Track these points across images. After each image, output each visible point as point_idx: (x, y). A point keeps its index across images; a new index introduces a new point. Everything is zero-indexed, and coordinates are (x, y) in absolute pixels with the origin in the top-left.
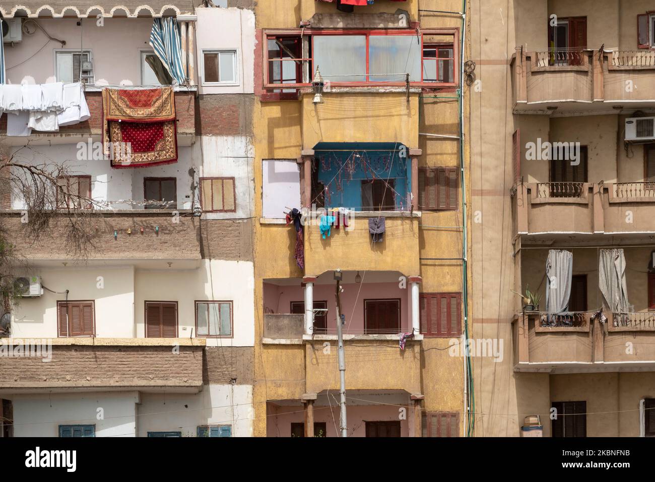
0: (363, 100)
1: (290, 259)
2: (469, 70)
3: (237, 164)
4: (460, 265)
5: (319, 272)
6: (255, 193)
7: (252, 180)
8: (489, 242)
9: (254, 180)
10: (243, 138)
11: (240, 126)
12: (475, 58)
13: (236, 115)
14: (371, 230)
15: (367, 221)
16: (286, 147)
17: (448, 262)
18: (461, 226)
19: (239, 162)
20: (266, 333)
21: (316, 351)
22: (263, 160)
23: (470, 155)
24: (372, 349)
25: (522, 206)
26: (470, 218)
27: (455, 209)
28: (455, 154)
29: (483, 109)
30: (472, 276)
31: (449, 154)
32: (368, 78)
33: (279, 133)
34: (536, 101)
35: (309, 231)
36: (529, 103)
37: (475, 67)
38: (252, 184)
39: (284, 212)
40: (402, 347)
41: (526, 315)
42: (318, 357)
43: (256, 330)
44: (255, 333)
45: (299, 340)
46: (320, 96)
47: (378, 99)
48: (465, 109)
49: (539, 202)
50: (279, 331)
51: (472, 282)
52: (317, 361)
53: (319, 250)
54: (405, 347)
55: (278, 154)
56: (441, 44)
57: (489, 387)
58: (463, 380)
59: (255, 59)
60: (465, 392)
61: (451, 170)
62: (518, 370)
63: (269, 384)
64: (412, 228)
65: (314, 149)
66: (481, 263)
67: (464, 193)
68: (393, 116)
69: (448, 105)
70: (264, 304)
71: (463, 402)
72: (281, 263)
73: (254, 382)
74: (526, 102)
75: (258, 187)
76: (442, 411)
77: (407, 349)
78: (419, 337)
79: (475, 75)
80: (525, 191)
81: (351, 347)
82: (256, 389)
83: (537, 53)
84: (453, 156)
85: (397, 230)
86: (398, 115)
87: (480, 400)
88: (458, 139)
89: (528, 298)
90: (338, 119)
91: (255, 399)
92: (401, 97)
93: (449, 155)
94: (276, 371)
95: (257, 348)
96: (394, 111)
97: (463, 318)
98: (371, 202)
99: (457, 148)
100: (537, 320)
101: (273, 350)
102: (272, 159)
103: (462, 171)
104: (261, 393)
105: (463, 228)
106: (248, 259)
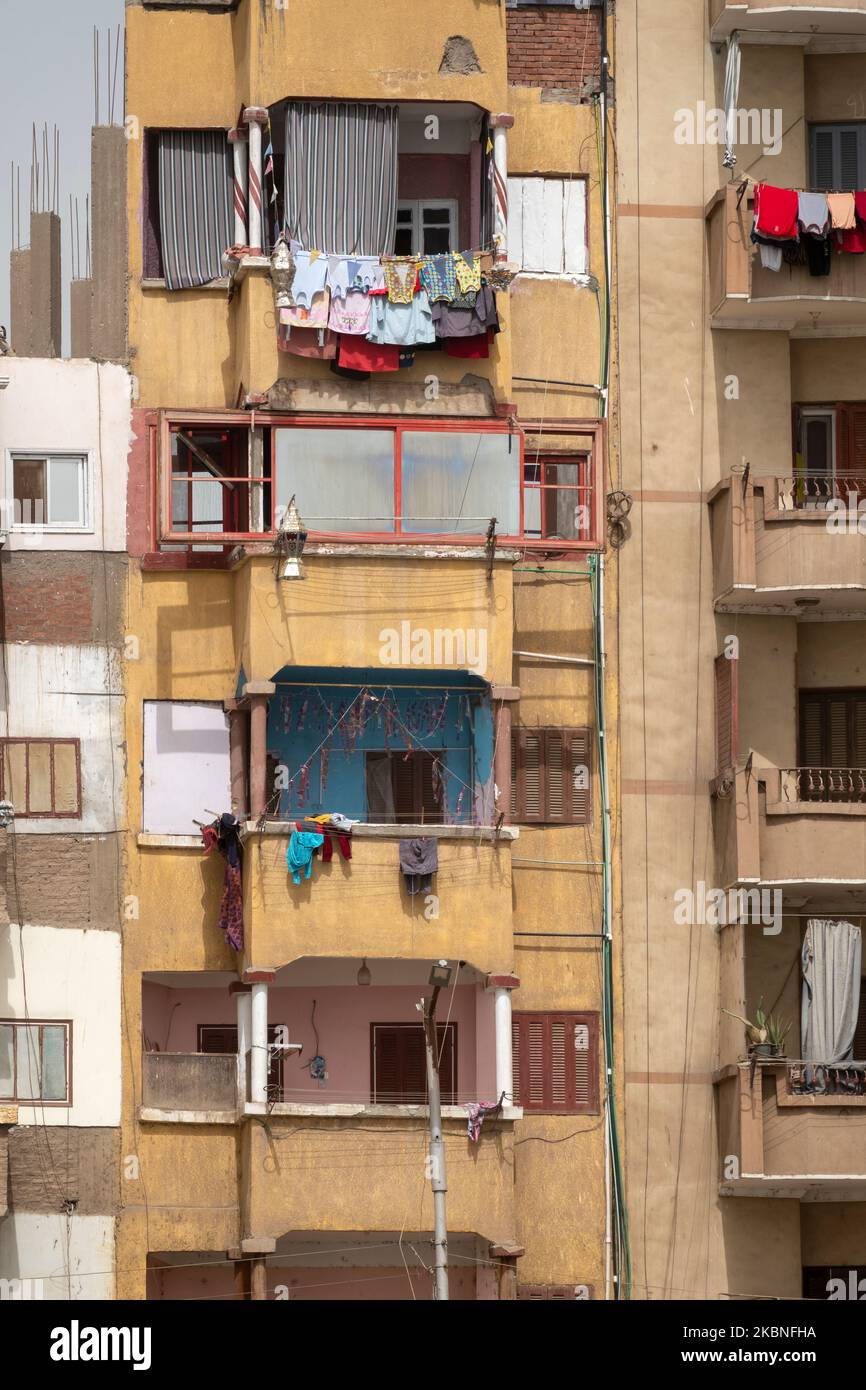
0: (388, 573)
1: (205, 927)
2: (616, 513)
3: (86, 709)
4: (596, 950)
5: (283, 960)
6: (126, 775)
7: (119, 746)
8: (662, 899)
9: (123, 746)
10: (101, 652)
11: (93, 622)
12: (629, 485)
13: (85, 598)
14: (405, 866)
15: (394, 846)
16: (199, 674)
17: (567, 942)
18: (599, 861)
19: (90, 703)
20: (147, 1095)
21: (274, 1141)
22: (145, 701)
23: (619, 700)
24: (403, 1137)
25: (748, 820)
26: (618, 843)
27: (584, 822)
28: (585, 697)
29: (648, 600)
30: (623, 976)
31: (570, 698)
32: (398, 524)
33: (184, 642)
34: (775, 587)
35: (261, 866)
36: (761, 590)
37: (630, 505)
38: (119, 755)
39: (195, 822)
40: (473, 1134)
41: (758, 1067)
42: (278, 1154)
43: (124, 1090)
44: (123, 1095)
45: (225, 1115)
46: (299, 564)
47: (421, 573)
48: (607, 598)
49: (784, 812)
50: (178, 1092)
51: (624, 989)
52: (276, 1162)
53: (283, 909)
54: (479, 1135)
55: (180, 689)
56: (553, 453)
57: (662, 1230)
58: (602, 1213)
59: (129, 475)
60: (609, 1239)
61: (575, 735)
62: (729, 1193)
63: (154, 1215)
64: (498, 865)
65: (273, 680)
66: (644, 945)
67: (605, 786)
68: (454, 610)
69: (567, 588)
70: (144, 1030)
71: (603, 1262)
72: (184, 937)
73: (118, 1210)
74: (754, 587)
75: (134, 762)
76: (553, 1284)
77: (484, 1141)
78: (512, 1112)
79: (628, 524)
80: (754, 786)
81: (355, 1132)
82: (122, 1227)
83: (776, 480)
84: (579, 703)
85: (463, 867)
86: (465, 609)
87: (642, 1260)
88: (591, 665)
89: (760, 1028)
90: (329, 614)
91: (119, 1249)
92: (473, 568)
93: (569, 701)
94: (171, 1185)
95: (127, 1131)
96: (457, 601)
97: (602, 1069)
98: (390, 803)
99: (589, 685)
100: (781, 1078)
101: (163, 1136)
102: (168, 700)
103: (602, 738)
104: (135, 1235)
105: (604, 866)
106: (107, 926)
